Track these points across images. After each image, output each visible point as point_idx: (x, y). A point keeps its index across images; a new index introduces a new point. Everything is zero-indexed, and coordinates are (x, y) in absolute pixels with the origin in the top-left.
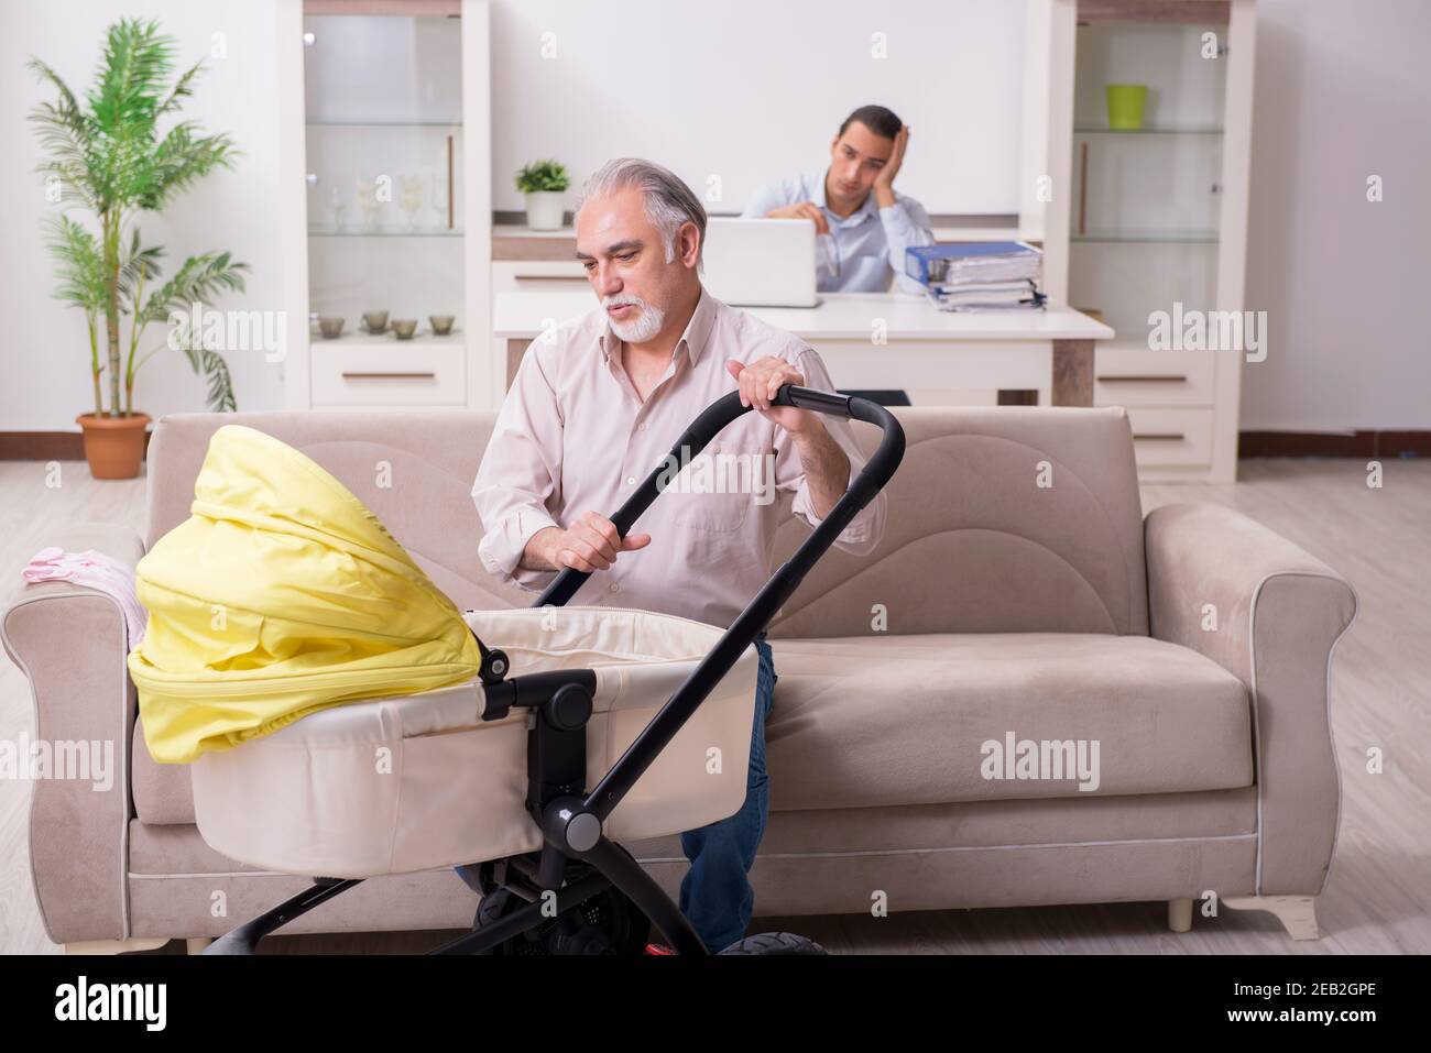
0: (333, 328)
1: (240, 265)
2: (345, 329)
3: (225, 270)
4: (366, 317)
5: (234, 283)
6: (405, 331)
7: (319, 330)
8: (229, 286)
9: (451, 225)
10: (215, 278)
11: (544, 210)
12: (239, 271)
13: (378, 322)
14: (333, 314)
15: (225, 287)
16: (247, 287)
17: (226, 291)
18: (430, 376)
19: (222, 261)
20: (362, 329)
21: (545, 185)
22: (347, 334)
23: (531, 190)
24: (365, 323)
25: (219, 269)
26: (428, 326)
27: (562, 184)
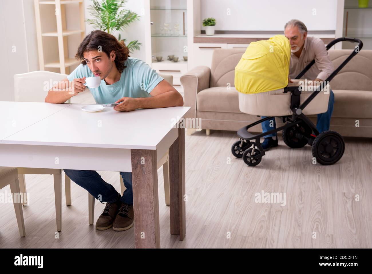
0: (159, 59)
1: (139, 44)
2: (162, 59)
3: (136, 45)
4: (169, 56)
5: (137, 48)
6: (176, 60)
7: (156, 60)
8: (136, 48)
9: (184, 34)
10: (133, 47)
11: (210, 30)
12: (139, 45)
13: (171, 58)
14: (159, 56)
15: (135, 49)
16: (141, 49)
17: (135, 50)
18: (179, 71)
19: (135, 43)
20: (168, 59)
21: (209, 24)
22: (163, 60)
23: (205, 26)
24: (168, 58)
25: (134, 45)
26: (183, 59)
27: (213, 24)
